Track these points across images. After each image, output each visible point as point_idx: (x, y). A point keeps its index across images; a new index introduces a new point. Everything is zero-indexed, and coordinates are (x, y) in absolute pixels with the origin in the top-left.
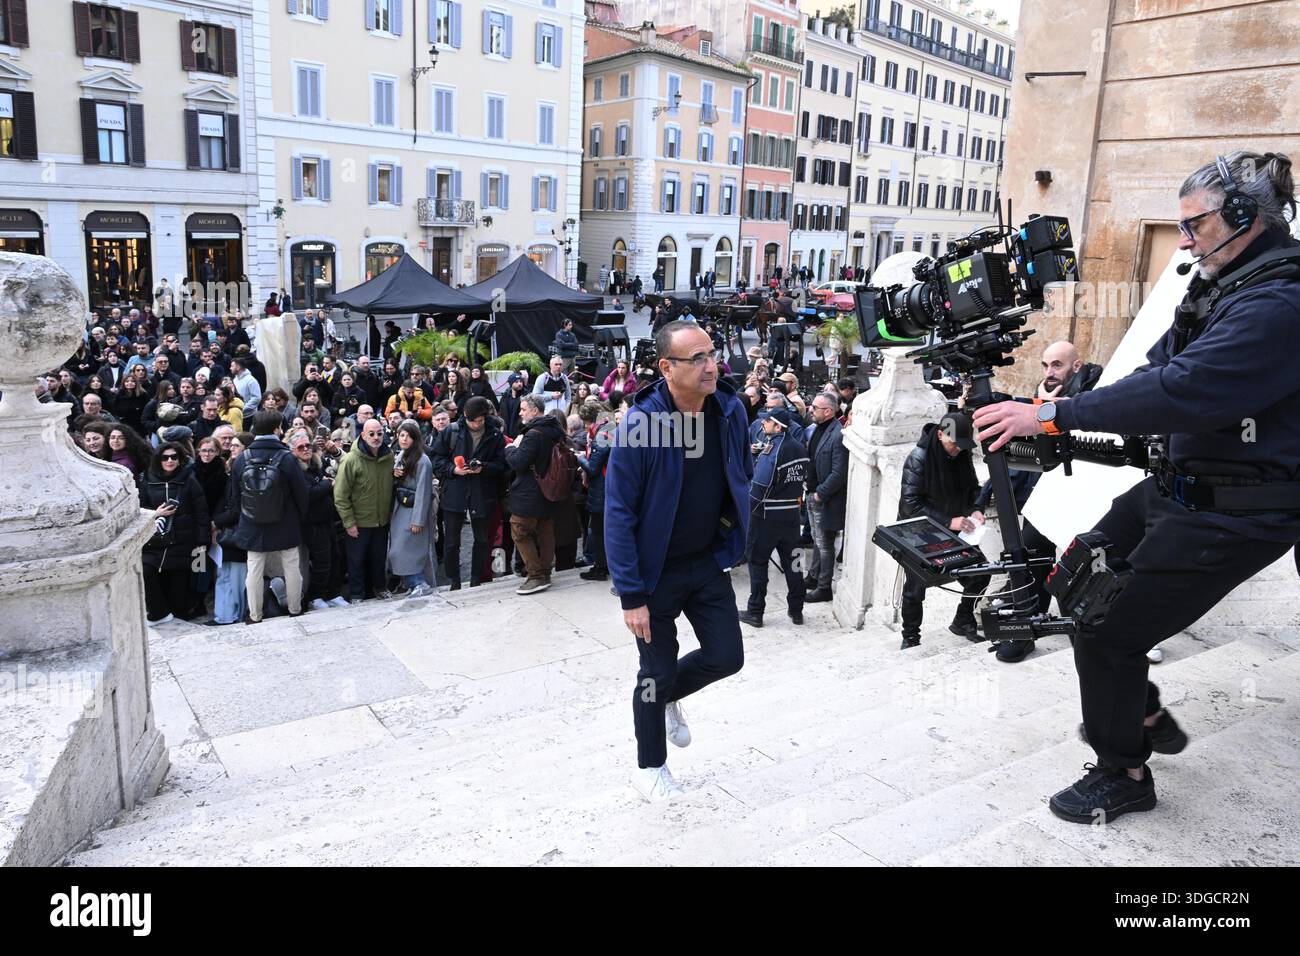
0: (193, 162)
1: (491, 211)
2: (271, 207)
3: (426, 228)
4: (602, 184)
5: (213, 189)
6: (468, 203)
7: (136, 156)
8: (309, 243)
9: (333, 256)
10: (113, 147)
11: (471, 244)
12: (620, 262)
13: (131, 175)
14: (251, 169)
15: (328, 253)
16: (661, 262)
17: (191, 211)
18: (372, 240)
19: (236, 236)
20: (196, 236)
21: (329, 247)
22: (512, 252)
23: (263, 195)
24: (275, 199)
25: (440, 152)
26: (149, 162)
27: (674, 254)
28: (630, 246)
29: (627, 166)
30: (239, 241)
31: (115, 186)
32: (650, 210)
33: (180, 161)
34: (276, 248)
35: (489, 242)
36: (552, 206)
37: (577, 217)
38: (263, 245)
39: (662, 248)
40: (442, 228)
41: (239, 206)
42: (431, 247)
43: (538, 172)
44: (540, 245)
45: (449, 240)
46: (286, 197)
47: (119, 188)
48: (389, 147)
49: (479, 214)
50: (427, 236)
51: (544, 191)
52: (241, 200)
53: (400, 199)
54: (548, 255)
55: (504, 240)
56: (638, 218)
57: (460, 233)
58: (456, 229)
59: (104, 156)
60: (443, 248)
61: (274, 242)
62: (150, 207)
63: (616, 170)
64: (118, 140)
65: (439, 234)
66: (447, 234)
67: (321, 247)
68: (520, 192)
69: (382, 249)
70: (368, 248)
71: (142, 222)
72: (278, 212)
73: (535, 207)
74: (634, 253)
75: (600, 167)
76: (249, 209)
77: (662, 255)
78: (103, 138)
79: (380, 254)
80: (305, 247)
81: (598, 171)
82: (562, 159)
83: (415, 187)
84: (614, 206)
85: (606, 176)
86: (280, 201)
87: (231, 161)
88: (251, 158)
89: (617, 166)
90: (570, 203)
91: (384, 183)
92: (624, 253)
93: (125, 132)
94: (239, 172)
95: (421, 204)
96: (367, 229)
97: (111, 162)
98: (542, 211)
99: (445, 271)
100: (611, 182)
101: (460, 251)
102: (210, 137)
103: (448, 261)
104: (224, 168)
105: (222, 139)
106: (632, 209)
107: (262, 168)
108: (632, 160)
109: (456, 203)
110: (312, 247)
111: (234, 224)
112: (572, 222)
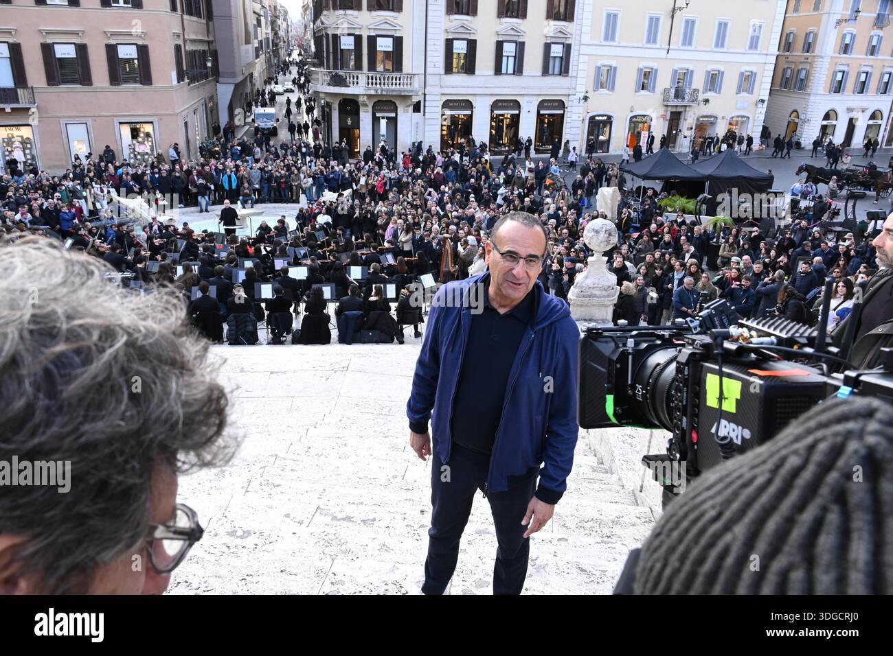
0: (545, 71)
1: (710, 95)
2: (582, 95)
3: (667, 106)
4: (789, 71)
5: (554, 86)
6: (695, 90)
7: (518, 70)
8: (599, 116)
9: (611, 123)
10: (509, 65)
11: (693, 116)
12: (793, 127)
13: (515, 79)
14: (574, 74)
15: (609, 121)
16: (824, 128)
17: (541, 98)
18: (634, 114)
19: (561, 112)
20: (542, 112)
21: (609, 117)
22: (718, 121)
23: (579, 88)
24: (584, 90)
25: (682, 58)
26: (525, 72)
27: (834, 122)
28: (802, 117)
29: (809, 61)
30: (562, 116)
31: (507, 86)
32: (822, 92)
33: (539, 72)
34: (581, 119)
35: (705, 114)
36: (750, 91)
37: (766, 98)
38: (575, 117)
39: (827, 117)
40: (677, 106)
41: (565, 95)
42: (668, 118)
43: (744, 68)
44: (738, 117)
45: (680, 113)
46: (590, 89)
47: (509, 87)
48: (652, 57)
49: (701, 97)
50: (667, 111)
51: (747, 81)
52: (566, 92)
53: (654, 89)
54: (742, 122)
55: (714, 113)
56: (812, 97)
57: (688, 109)
58: (686, 106)
59: (504, 71)
60: (675, 119)
61: (581, 115)
62: (522, 97)
63: (801, 63)
64: (511, 60)
65: (674, 110)
66: (679, 110)
67: (605, 118)
68: (730, 82)
69: (639, 119)
70: (631, 118)
71: (517, 105)
72: (586, 98)
73: (739, 91)
74: (804, 121)
75: (790, 60)
76: (571, 97)
77: (825, 123)
78: (504, 60)
79: (638, 122)
80: (597, 118)
81: (787, 62)
82: (762, 59)
83: (664, 81)
84: (795, 88)
85: (793, 67)
86: (587, 92)
87: (564, 70)
88: (575, 68)
89: (803, 60)
90: (763, 87)
91: (646, 80)
92: (797, 120)
93: (515, 57)
94: (567, 76)
95: (666, 91)
96: (632, 107)
97: (507, 74)
98: (744, 94)
99: (674, 132)
100: (796, 70)
101: (686, 120)
102: (555, 57)
103: (677, 125)
104: (560, 74)
105: (561, 58)
106: (809, 91)
107: (580, 74)
108: (814, 56)
109: (687, 91)
110: (601, 118)
111: (562, 105)
112: (763, 101)
